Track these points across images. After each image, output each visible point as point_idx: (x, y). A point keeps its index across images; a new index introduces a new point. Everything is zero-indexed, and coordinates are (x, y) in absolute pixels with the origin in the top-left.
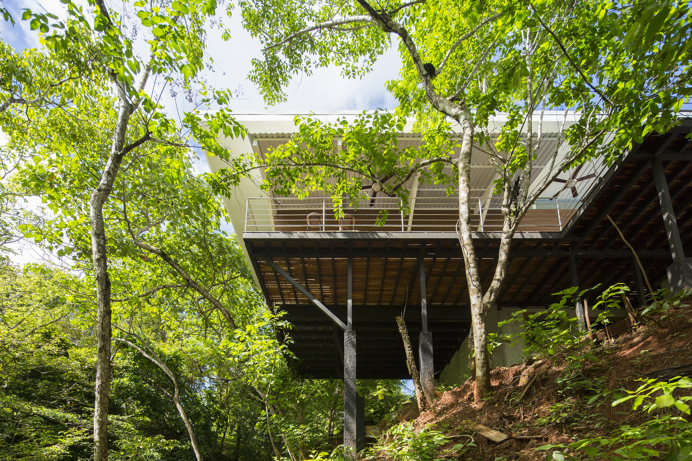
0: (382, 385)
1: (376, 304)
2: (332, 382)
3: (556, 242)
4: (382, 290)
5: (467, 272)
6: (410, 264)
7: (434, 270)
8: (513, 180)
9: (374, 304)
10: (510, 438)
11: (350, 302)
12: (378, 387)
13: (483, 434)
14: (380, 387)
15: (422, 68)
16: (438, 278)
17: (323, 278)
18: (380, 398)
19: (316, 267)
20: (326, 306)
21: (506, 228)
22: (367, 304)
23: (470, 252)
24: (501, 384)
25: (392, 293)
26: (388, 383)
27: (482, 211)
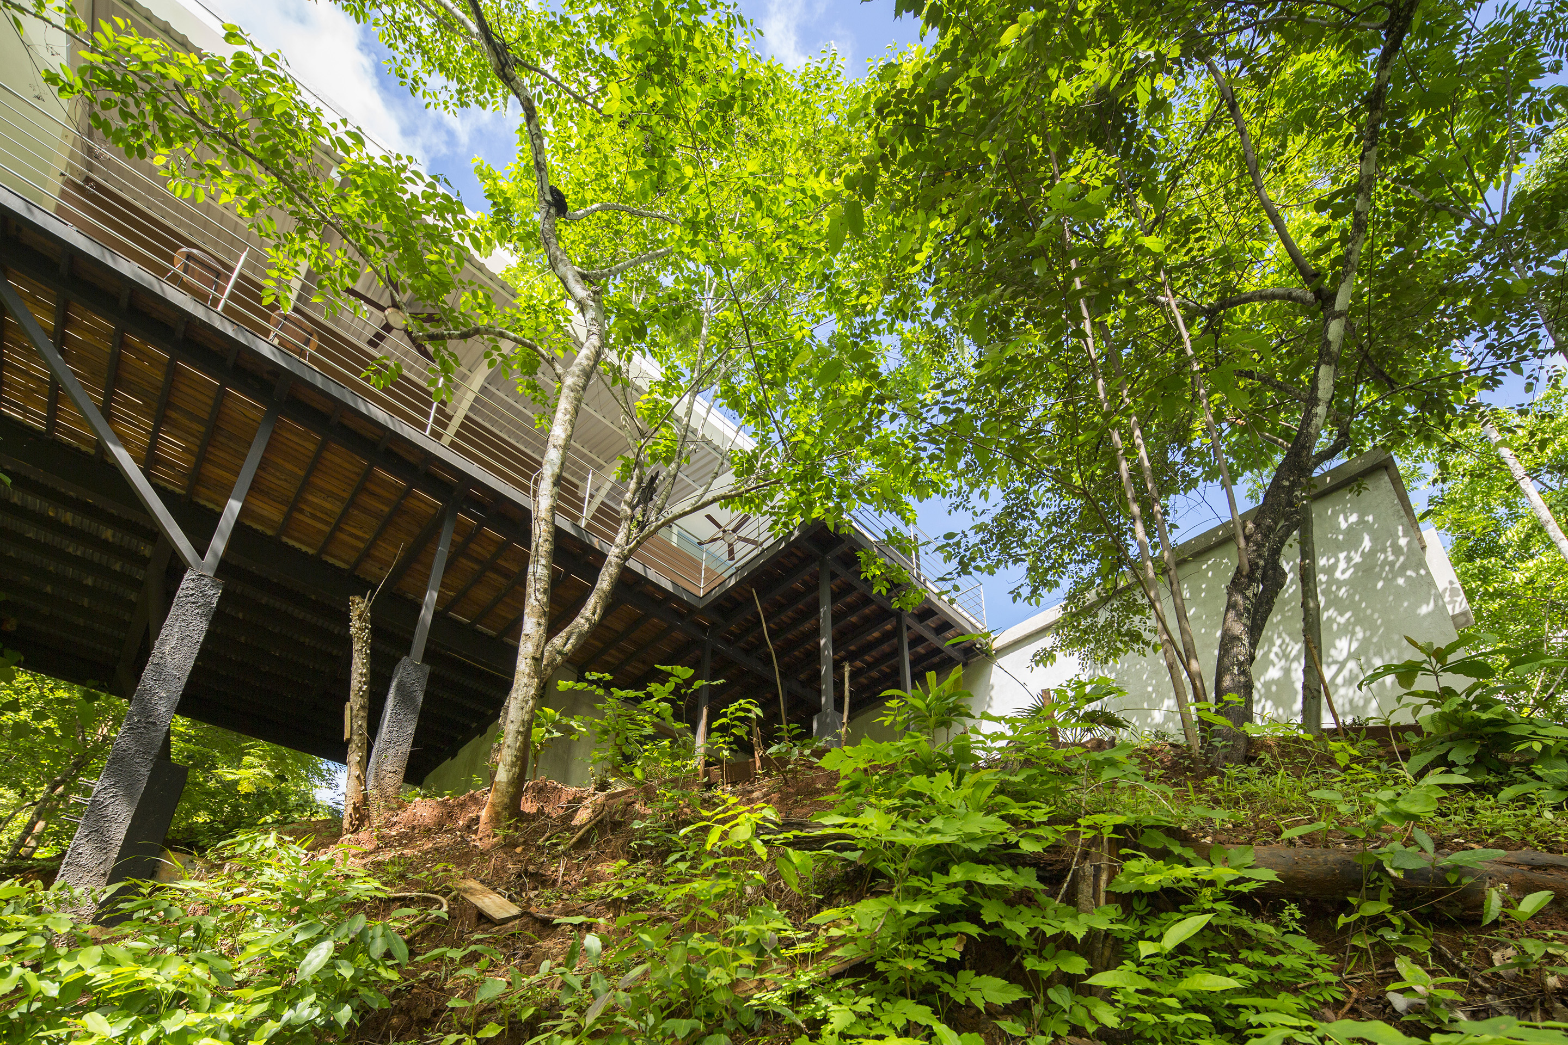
0: (262, 758)
1: (311, 551)
2: (90, 698)
3: (691, 608)
4: (337, 528)
5: (531, 569)
6: (422, 506)
7: (473, 546)
8: (649, 472)
9: (304, 548)
10: (525, 914)
11: (234, 506)
12: (247, 760)
13: (472, 899)
14: (256, 761)
15: (547, 189)
16: (477, 567)
17: (173, 415)
18: (244, 788)
19: (159, 376)
20: (155, 487)
21: (620, 538)
22: (285, 539)
23: (545, 535)
24: (541, 812)
25: (362, 545)
26: (282, 759)
27: (592, 496)
